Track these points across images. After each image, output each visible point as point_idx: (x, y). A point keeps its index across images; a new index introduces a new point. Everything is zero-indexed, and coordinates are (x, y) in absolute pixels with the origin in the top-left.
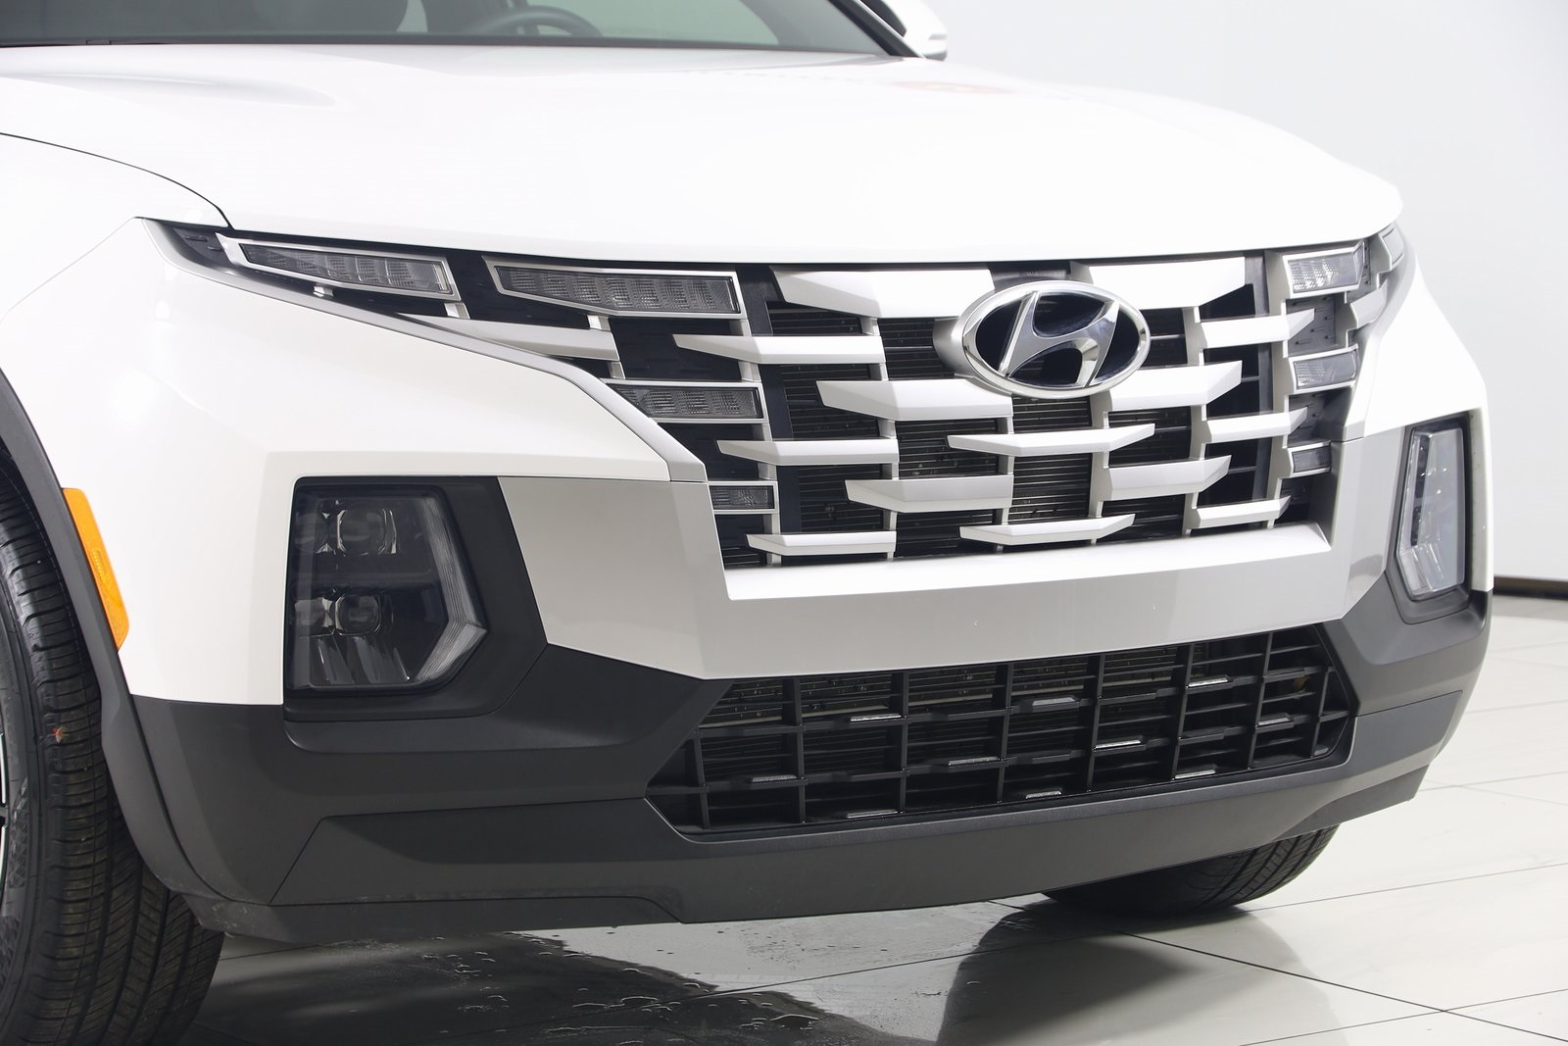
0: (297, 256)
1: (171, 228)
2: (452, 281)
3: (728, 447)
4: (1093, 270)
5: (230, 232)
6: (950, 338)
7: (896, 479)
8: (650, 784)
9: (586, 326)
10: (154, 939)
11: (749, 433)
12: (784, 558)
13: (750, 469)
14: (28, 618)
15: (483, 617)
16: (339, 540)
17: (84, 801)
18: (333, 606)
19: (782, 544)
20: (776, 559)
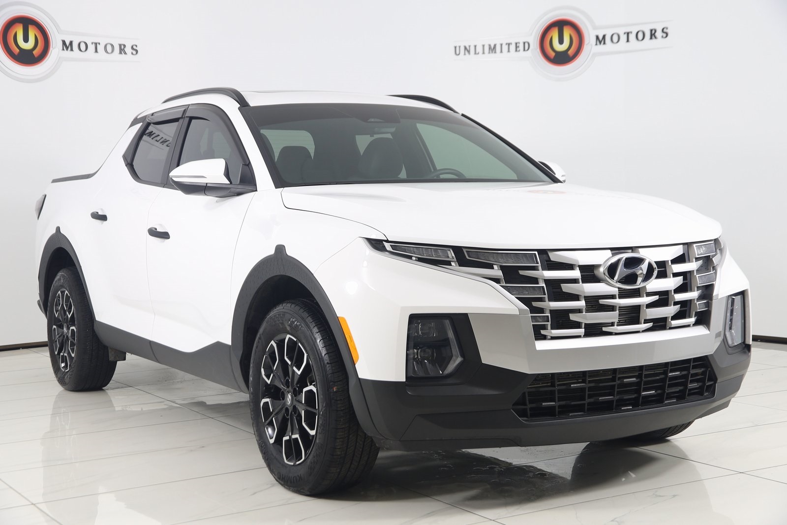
0: (406, 248)
1: (370, 241)
2: (453, 255)
3: (535, 304)
4: (640, 250)
5: (387, 241)
6: (599, 271)
7: (584, 313)
8: (513, 405)
9: (493, 268)
10: (361, 450)
11: (541, 300)
12: (551, 337)
13: (541, 310)
14: (325, 355)
15: (463, 355)
16: (420, 332)
17: (342, 409)
18: (418, 352)
19: (551, 333)
20: (549, 337)
